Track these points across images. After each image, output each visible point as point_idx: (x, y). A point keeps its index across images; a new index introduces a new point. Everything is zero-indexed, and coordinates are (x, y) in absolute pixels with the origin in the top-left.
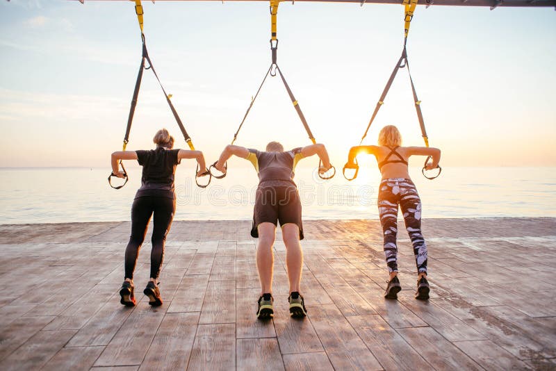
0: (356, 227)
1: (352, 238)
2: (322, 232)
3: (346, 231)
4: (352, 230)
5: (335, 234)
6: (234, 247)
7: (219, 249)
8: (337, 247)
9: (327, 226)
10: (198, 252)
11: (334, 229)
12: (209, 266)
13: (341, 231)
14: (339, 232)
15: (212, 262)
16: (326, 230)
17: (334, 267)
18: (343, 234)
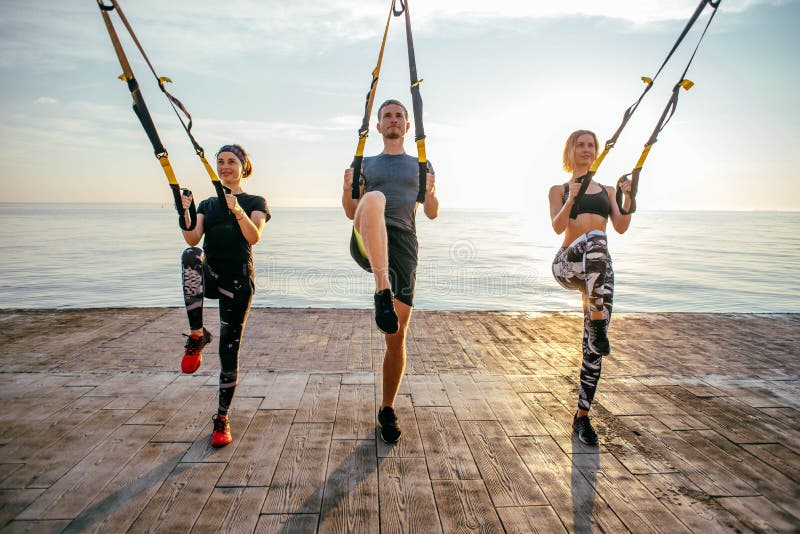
0: (554, 328)
3: (538, 339)
7: (307, 396)
8: (531, 396)
10: (265, 405)
14: (525, 340)
17: (533, 468)
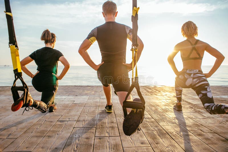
1: (166, 95)
2: (148, 92)
4: (165, 91)
5: (156, 93)
6: (98, 100)
7: (89, 101)
9: (150, 89)
10: (75, 102)
11: (155, 91)
12: (79, 113)
13: (159, 91)
15: (81, 110)
16: (150, 91)
18: (160, 93)
